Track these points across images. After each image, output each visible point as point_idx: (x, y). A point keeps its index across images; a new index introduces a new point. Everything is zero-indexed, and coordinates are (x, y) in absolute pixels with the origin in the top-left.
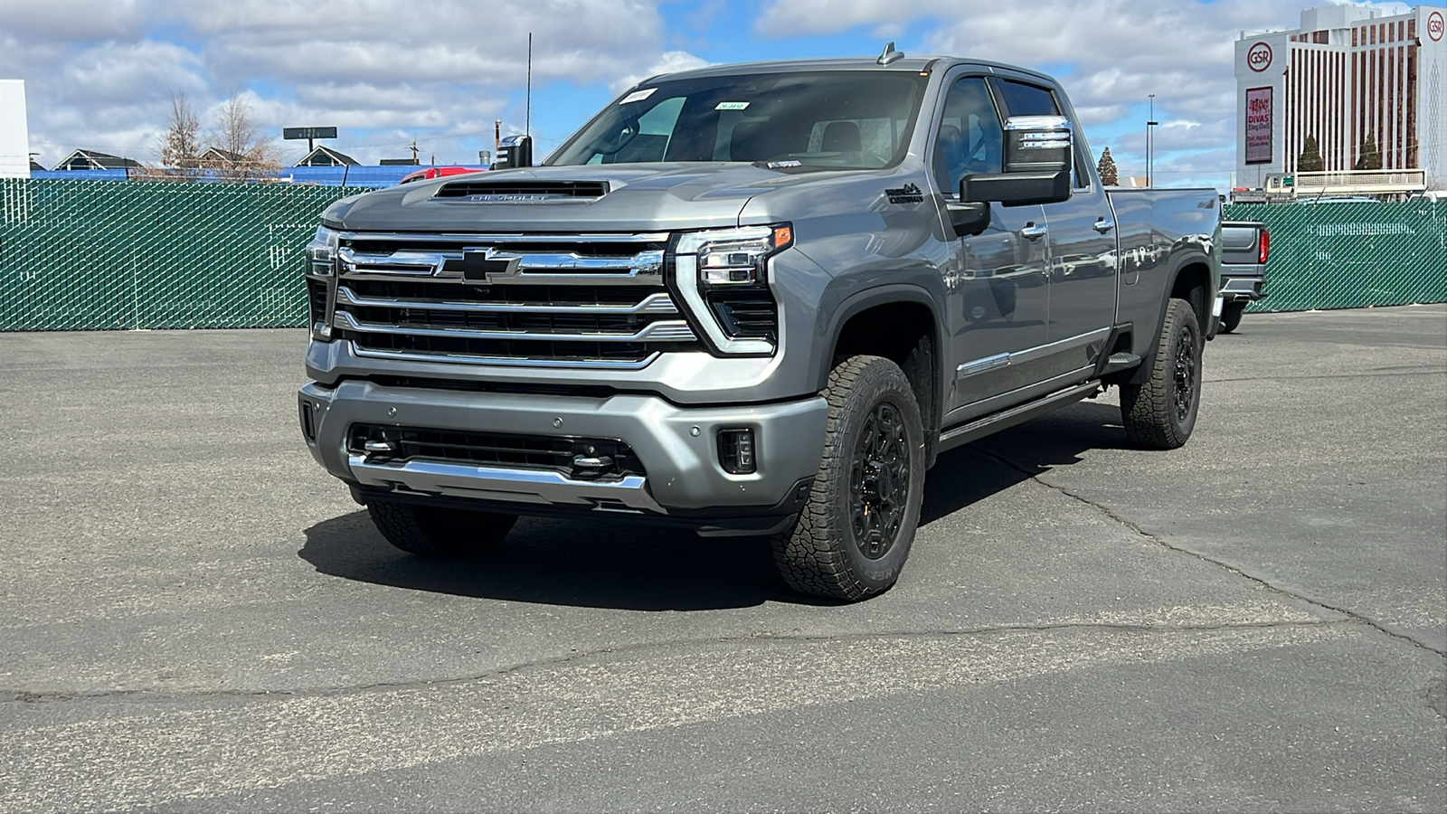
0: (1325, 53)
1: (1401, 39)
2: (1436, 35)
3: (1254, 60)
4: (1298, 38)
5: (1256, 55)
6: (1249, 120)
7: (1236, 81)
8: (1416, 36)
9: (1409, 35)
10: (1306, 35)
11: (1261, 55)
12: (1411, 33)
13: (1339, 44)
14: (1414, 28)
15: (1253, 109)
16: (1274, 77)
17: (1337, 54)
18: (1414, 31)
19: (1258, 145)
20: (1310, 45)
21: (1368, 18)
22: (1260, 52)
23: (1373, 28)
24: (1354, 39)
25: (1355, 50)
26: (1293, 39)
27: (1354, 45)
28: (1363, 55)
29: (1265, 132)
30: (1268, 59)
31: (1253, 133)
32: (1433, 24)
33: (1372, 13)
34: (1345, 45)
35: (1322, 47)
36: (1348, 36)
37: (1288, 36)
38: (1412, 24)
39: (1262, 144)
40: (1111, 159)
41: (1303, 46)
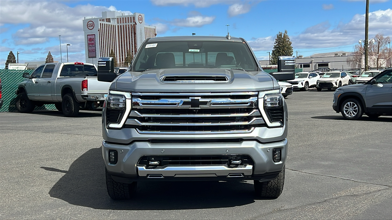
0: (110, 25)
1: (131, 22)
2: (141, 22)
3: (89, 26)
4: (102, 20)
5: (89, 25)
6: (89, 44)
7: (84, 32)
8: (135, 22)
9: (133, 21)
10: (104, 19)
11: (91, 25)
12: (134, 21)
13: (114, 23)
14: (134, 19)
15: (90, 41)
16: (95, 31)
17: (113, 25)
18: (135, 20)
19: (92, 52)
20: (105, 23)
21: (121, 15)
22: (91, 24)
23: (123, 18)
24: (118, 21)
25: (118, 25)
26: (100, 20)
27: (118, 23)
28: (121, 26)
29: (93, 48)
30: (93, 26)
31: (90, 48)
32: (139, 18)
33: (122, 14)
34: (116, 23)
35: (109, 23)
36: (116, 20)
37: (99, 19)
38: (134, 18)
39: (93, 52)
40: (51, 55)
41: (103, 23)
